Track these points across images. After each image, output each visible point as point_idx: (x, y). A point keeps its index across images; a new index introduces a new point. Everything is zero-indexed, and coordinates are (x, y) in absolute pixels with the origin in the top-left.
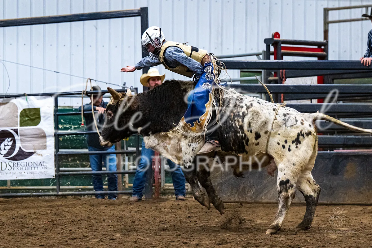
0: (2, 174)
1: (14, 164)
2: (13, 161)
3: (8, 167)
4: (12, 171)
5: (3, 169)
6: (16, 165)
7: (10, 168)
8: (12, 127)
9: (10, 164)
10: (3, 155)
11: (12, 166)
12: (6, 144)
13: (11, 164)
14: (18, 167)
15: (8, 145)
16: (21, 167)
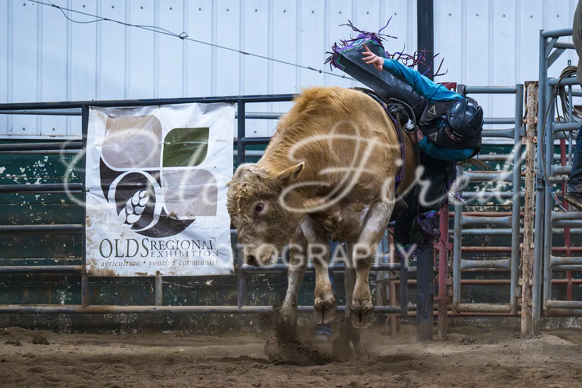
0: (128, 264)
1: (154, 244)
2: (150, 239)
3: (142, 250)
4: (149, 259)
5: (129, 255)
6: (158, 246)
7: (144, 252)
8: (149, 166)
9: (146, 243)
10: (131, 226)
11: (149, 248)
12: (135, 203)
13: (148, 245)
14: (161, 251)
15: (139, 205)
16: (167, 249)
